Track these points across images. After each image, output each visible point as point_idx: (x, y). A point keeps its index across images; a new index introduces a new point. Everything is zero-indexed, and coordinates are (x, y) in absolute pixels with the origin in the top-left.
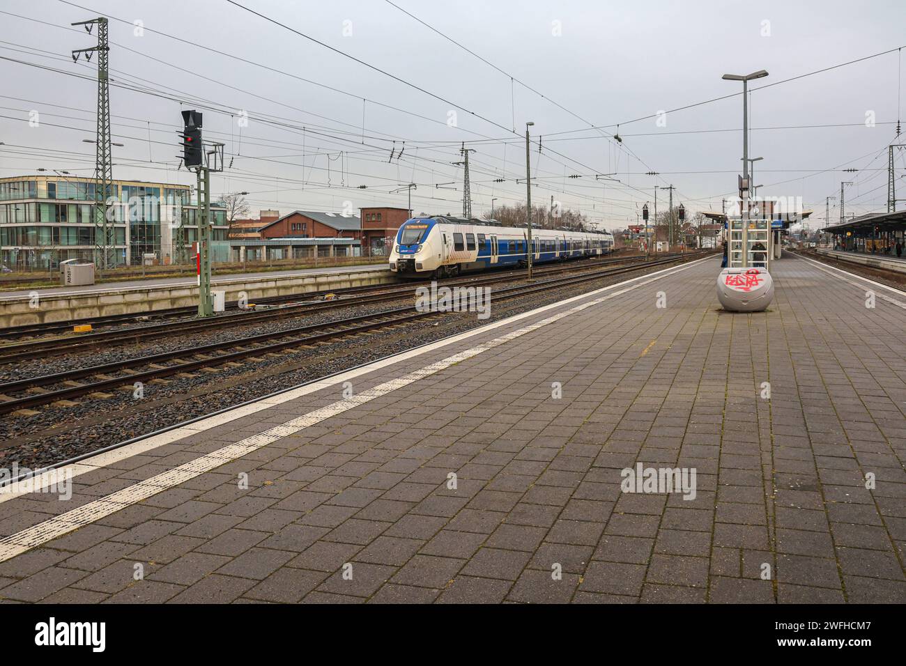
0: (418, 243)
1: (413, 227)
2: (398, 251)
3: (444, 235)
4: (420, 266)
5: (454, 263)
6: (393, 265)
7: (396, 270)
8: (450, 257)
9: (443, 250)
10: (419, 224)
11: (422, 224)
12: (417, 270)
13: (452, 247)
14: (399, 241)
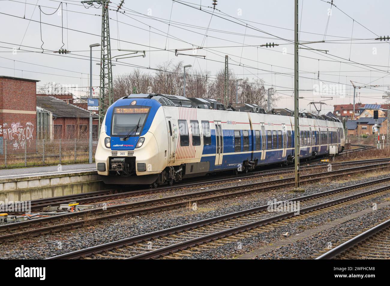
0: (138, 134)
1: (126, 110)
2: (108, 145)
3: (169, 122)
4: (143, 167)
5: (178, 163)
6: (101, 166)
7: (106, 173)
8: (176, 155)
9: (169, 144)
10: (136, 106)
11: (141, 107)
12: (139, 174)
13: (178, 140)
14: (109, 132)
